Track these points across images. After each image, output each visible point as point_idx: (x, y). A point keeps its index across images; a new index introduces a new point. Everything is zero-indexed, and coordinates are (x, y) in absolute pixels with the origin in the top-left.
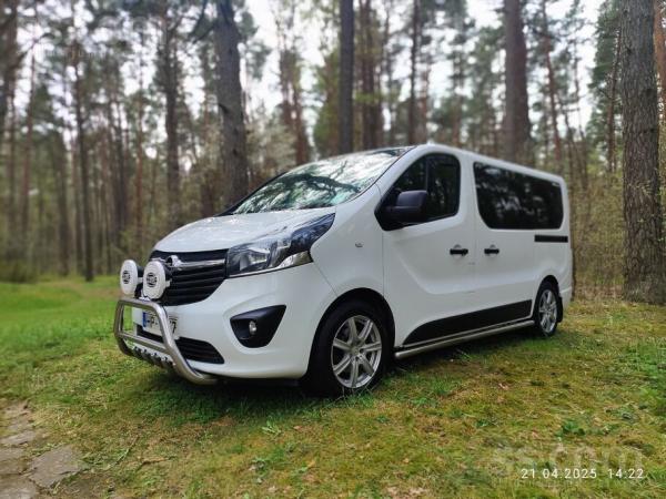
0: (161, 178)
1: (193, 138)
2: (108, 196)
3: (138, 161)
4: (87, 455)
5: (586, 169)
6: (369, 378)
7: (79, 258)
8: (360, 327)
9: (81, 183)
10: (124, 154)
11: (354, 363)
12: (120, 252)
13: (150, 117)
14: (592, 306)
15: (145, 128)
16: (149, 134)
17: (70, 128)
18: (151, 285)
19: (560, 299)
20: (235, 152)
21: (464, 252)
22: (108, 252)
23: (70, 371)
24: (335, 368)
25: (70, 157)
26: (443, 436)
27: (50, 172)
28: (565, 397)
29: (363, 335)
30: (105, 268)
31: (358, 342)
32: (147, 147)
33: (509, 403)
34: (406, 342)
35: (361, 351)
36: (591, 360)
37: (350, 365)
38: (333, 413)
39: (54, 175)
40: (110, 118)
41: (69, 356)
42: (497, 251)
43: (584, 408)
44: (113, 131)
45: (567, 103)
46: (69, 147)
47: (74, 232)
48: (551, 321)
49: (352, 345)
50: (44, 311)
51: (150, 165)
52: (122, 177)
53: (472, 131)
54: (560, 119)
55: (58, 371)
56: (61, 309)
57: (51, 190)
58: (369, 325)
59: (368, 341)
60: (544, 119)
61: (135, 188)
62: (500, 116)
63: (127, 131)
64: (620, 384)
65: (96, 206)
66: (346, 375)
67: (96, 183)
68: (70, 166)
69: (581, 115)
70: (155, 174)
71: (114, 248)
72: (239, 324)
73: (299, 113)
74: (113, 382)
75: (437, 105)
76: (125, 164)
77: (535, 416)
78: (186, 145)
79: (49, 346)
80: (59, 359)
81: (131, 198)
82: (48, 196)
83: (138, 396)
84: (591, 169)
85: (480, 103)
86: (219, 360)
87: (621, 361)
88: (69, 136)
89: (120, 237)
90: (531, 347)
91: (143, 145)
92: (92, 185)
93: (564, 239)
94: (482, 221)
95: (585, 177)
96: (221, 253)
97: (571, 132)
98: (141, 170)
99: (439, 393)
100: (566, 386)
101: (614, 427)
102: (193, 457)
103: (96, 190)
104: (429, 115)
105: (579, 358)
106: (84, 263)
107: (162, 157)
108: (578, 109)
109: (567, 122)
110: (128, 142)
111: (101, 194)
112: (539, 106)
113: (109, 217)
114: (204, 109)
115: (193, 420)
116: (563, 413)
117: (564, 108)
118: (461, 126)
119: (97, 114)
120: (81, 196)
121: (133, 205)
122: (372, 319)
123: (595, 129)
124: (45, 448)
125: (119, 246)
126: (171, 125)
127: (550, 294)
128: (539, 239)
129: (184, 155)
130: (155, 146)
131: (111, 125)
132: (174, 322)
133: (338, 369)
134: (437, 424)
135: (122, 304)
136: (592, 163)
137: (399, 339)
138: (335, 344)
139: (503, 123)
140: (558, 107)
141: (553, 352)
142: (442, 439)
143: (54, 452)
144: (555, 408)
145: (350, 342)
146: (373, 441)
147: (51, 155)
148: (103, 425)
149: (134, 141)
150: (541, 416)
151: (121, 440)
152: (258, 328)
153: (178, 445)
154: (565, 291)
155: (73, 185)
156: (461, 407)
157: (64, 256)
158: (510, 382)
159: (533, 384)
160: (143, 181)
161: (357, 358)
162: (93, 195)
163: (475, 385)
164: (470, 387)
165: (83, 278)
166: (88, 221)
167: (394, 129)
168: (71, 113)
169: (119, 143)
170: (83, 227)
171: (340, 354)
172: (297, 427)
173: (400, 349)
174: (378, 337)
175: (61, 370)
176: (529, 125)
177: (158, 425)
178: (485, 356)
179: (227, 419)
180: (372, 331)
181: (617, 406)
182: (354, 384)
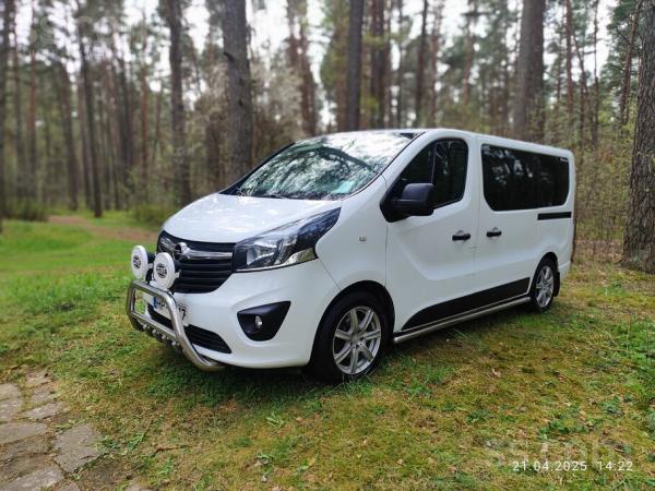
0: (165, 114)
1: (198, 72)
2: (113, 130)
3: (142, 94)
4: (106, 438)
5: (597, 116)
6: (368, 363)
7: (87, 194)
8: (361, 316)
9: (86, 116)
10: (128, 88)
11: (354, 351)
12: (127, 190)
13: (154, 48)
14: (588, 274)
15: (149, 60)
16: (152, 66)
17: (74, 59)
18: (161, 275)
19: (558, 274)
20: (241, 103)
21: (466, 237)
22: (116, 190)
23: (86, 338)
24: (336, 356)
25: (74, 88)
26: (436, 432)
27: (55, 104)
28: (554, 386)
29: (364, 324)
30: (113, 205)
31: (358, 331)
32: (151, 80)
33: (500, 393)
34: (405, 327)
35: (362, 339)
36: (583, 342)
37: (351, 353)
38: (333, 400)
39: (60, 108)
40: (113, 48)
41: (85, 321)
42: (499, 234)
43: (571, 399)
44: (116, 63)
45: (584, 44)
46: (72, 79)
47: (81, 167)
48: (547, 295)
49: (353, 334)
50: (56, 252)
51: (155, 99)
52: (127, 110)
53: (482, 73)
54: (575, 62)
55: (74, 338)
56: (72, 251)
57: (57, 123)
58: (370, 314)
59: (369, 329)
60: (558, 62)
61: (139, 123)
62: (512, 57)
63: (130, 63)
64: (608, 372)
65: (101, 139)
66: (346, 362)
67: (101, 115)
68: (74, 98)
69: (597, 59)
70: (159, 108)
71: (121, 186)
72: (246, 319)
73: (305, 48)
74: (127, 352)
75: (449, 44)
76: (130, 98)
77: (524, 409)
78: (190, 79)
79: (65, 308)
80: (74, 324)
81: (136, 133)
82: (54, 129)
83: (150, 372)
84: (602, 115)
85: (494, 42)
86: (226, 350)
87: (612, 345)
88: (73, 67)
89: (126, 176)
90: (526, 324)
91: (147, 79)
92: (97, 118)
93: (568, 215)
94: (487, 205)
95: (596, 125)
96: (228, 246)
97: (585, 76)
98: (145, 105)
99: (433, 382)
100: (556, 374)
101: (598, 421)
102: (202, 446)
103: (101, 123)
104: (439, 54)
105: (571, 339)
106: (92, 199)
107: (166, 91)
108: (595, 52)
109: (581, 65)
110: (132, 73)
111: (106, 127)
112: (554, 48)
113: (115, 150)
114: (208, 41)
115: (203, 402)
116: (551, 406)
117: (580, 50)
118: (471, 65)
119: (99, 45)
120: (87, 130)
121: (138, 140)
122: (374, 309)
123: (610, 73)
124: (67, 425)
125: (126, 185)
126: (175, 59)
127: (548, 270)
128: (542, 217)
129: (189, 89)
130: (160, 79)
131: (115, 57)
132: (183, 309)
133: (338, 357)
134: (431, 419)
135: (133, 287)
136: (605, 109)
137: (398, 326)
138: (337, 335)
139: (516, 64)
140: (574, 48)
141: (546, 332)
142: (434, 436)
143: (75, 430)
144: (542, 399)
145: (350, 332)
146: (370, 437)
147: (55, 86)
148: (118, 405)
149: (138, 74)
150: (530, 409)
151: (136, 422)
152: (264, 323)
153: (189, 431)
154: (563, 266)
155: (79, 118)
156: (455, 397)
157: (73, 191)
158: (503, 368)
159: (525, 371)
160: (148, 116)
161: (357, 346)
162: (98, 128)
163: (468, 372)
164: (464, 375)
165: (93, 214)
166: (94, 156)
167: (403, 68)
168: (74, 42)
169: (123, 74)
170: (90, 160)
171: (341, 344)
172: (299, 419)
173: (399, 334)
174: (378, 325)
175: (77, 337)
176: (542, 68)
177: (170, 406)
178: (481, 337)
179: (234, 403)
180: (373, 320)
181: (602, 398)
182: (353, 370)
